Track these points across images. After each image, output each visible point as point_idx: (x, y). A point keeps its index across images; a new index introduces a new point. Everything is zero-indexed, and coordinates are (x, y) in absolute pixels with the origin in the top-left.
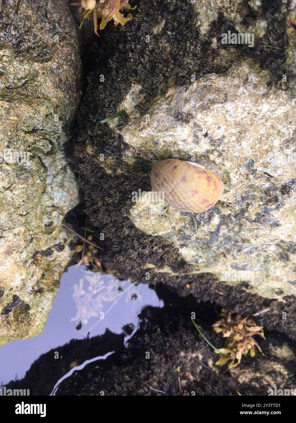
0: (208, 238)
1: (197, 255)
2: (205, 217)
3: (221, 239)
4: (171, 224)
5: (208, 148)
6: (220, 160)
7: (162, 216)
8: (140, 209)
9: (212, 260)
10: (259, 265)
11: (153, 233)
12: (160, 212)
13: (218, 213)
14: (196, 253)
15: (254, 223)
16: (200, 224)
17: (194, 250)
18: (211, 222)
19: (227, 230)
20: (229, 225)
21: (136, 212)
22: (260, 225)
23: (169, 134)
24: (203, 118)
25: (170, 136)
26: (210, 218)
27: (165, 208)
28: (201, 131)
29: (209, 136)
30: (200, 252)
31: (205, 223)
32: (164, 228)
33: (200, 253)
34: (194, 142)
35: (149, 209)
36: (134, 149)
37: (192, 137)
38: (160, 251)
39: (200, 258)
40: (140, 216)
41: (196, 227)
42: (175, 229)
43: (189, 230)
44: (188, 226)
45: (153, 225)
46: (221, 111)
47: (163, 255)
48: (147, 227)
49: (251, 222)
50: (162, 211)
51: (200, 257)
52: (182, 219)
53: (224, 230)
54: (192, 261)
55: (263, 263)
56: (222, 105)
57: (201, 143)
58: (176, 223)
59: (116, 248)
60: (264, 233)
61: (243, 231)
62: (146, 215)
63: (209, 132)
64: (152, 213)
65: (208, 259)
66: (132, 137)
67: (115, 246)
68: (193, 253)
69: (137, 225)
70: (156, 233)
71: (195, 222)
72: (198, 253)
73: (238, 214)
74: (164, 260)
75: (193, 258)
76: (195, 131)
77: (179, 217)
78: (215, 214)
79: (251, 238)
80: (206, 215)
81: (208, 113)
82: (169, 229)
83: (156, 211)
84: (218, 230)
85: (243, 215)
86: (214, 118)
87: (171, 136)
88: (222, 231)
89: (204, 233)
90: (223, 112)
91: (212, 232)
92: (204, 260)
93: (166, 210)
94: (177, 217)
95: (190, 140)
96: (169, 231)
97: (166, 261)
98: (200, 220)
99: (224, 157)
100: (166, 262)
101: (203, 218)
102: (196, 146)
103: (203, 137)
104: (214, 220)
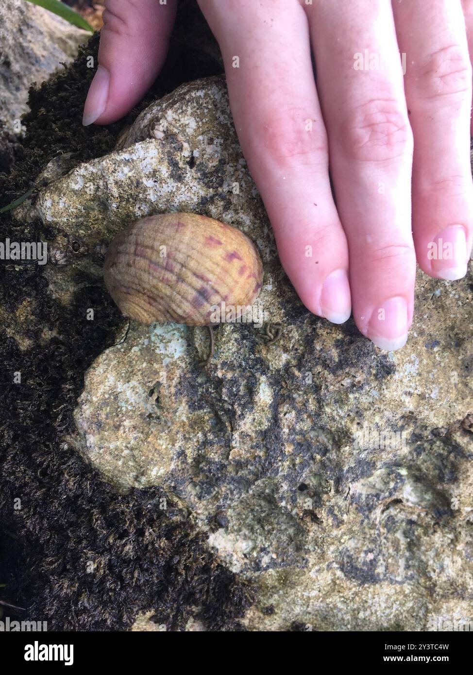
0: (261, 453)
1: (254, 549)
2: (241, 393)
3: (289, 449)
4: (173, 441)
5: (202, 193)
6: (230, 216)
7: (150, 416)
8: (95, 399)
9: (291, 550)
10: (402, 563)
11: (136, 479)
12: (142, 404)
13: (263, 373)
14: (251, 544)
15: (340, 372)
16: (234, 413)
17: (246, 538)
18: (256, 399)
19: (294, 412)
20: (294, 399)
21: (87, 410)
22: (353, 370)
23: (122, 157)
24: (177, 118)
25: (125, 165)
26: (251, 391)
27: (152, 393)
28: (181, 149)
29: (198, 163)
30: (260, 538)
31: (244, 407)
32: (160, 454)
33: (261, 541)
34: (172, 176)
35: (116, 397)
36: (66, 236)
37: (166, 163)
38: (163, 543)
39: (262, 554)
40: (100, 426)
41: (229, 429)
42: (186, 456)
43: (215, 446)
44: (211, 437)
45: (132, 449)
46: (204, 105)
47: (171, 558)
48: (120, 463)
49: (334, 372)
50: (146, 401)
51: (263, 550)
52: (195, 423)
53: (288, 417)
54: (247, 570)
55: (407, 554)
56: (204, 91)
57: (187, 179)
58: (187, 439)
59: (52, 563)
60: (371, 400)
61: (327, 405)
62: (113, 418)
63: (196, 154)
64: (124, 409)
65: (281, 552)
66: (56, 198)
67: (49, 559)
68: (244, 546)
69: (94, 457)
70: (143, 474)
71: (224, 418)
72: (254, 540)
73: (303, 355)
74: (177, 569)
75: (246, 561)
76: (169, 152)
77: (188, 418)
78: (258, 375)
79: (349, 424)
80: (242, 388)
81: (184, 108)
82: (172, 459)
83: (132, 400)
84: (276, 421)
85: (312, 351)
86: (198, 119)
87: (127, 162)
88: (284, 421)
89: (249, 444)
90: (210, 107)
91: (266, 432)
92: (274, 556)
93: (155, 397)
94: (184, 418)
95: (165, 171)
96: (173, 467)
97: (180, 571)
98: (232, 405)
99: (235, 205)
100: (181, 575)
101: (236, 395)
102: (179, 185)
103: (188, 167)
104: (261, 391)
